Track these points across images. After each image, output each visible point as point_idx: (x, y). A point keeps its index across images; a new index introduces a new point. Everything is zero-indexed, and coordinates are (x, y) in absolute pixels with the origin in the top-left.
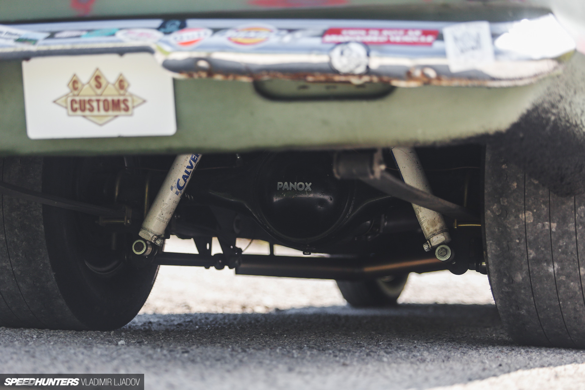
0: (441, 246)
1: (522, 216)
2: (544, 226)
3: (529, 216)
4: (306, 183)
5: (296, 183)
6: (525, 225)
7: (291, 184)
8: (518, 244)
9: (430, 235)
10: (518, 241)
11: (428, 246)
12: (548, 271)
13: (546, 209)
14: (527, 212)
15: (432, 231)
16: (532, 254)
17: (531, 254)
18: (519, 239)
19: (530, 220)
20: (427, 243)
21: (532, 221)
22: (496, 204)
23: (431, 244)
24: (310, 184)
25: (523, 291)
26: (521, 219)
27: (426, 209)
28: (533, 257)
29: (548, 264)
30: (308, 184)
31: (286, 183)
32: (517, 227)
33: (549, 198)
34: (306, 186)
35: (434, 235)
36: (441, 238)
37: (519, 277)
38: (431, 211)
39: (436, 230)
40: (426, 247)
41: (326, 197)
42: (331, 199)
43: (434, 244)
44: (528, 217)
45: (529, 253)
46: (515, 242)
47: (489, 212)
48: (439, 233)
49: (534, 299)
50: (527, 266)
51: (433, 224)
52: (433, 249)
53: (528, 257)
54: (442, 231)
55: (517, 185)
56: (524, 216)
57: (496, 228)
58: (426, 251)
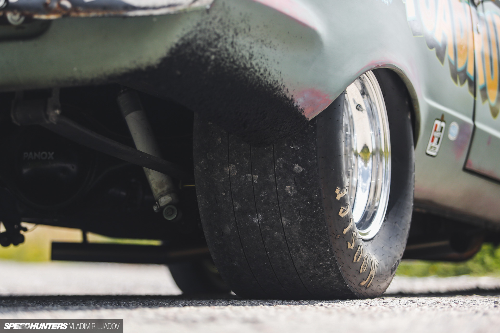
0: (168, 206)
1: (227, 170)
2: (246, 178)
3: (233, 169)
4: (49, 153)
5: (39, 153)
6: (230, 178)
7: (35, 154)
8: (224, 196)
9: (158, 196)
10: (224, 194)
11: (158, 207)
12: (253, 222)
13: (248, 162)
14: (230, 165)
15: (160, 192)
16: (238, 206)
17: (236, 206)
18: (224, 192)
19: (234, 173)
20: (156, 205)
21: (235, 174)
22: (203, 159)
23: (159, 205)
24: (53, 153)
25: (232, 243)
26: (226, 173)
27: (155, 171)
28: (238, 209)
29: (253, 216)
30: (51, 153)
31: (31, 153)
32: (222, 180)
33: (251, 151)
34: (48, 155)
35: (162, 196)
36: (169, 198)
37: (228, 229)
38: (159, 173)
39: (163, 191)
40: (155, 208)
41: (69, 166)
42: (73, 167)
43: (161, 205)
44: (231, 170)
45: (235, 205)
46: (222, 194)
47: (197, 167)
48: (166, 194)
49: (243, 250)
50: (234, 218)
51: (161, 185)
52: (161, 209)
53: (234, 209)
54: (169, 192)
55: (221, 140)
56: (228, 170)
57: (204, 182)
58: (156, 212)
